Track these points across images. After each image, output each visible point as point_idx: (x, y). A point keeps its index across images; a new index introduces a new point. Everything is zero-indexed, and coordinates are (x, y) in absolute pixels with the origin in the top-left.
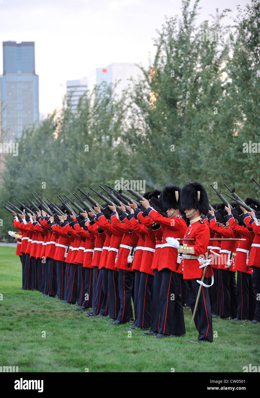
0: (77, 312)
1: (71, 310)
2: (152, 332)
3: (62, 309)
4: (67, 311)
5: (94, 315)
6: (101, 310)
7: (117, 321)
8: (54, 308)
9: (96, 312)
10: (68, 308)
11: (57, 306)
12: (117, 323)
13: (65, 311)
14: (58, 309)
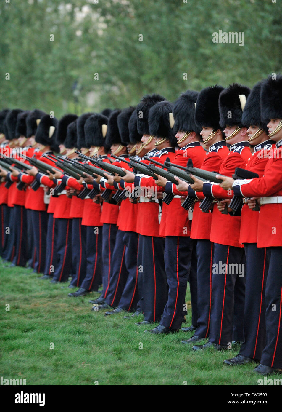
0: (73, 300)
1: (61, 296)
2: (242, 357)
3: (44, 293)
4: (55, 297)
5: (107, 307)
6: (122, 300)
7: (159, 327)
8: (30, 291)
9: (111, 302)
10: (55, 292)
11: (34, 287)
12: (161, 330)
13: (50, 297)
14: (37, 294)
